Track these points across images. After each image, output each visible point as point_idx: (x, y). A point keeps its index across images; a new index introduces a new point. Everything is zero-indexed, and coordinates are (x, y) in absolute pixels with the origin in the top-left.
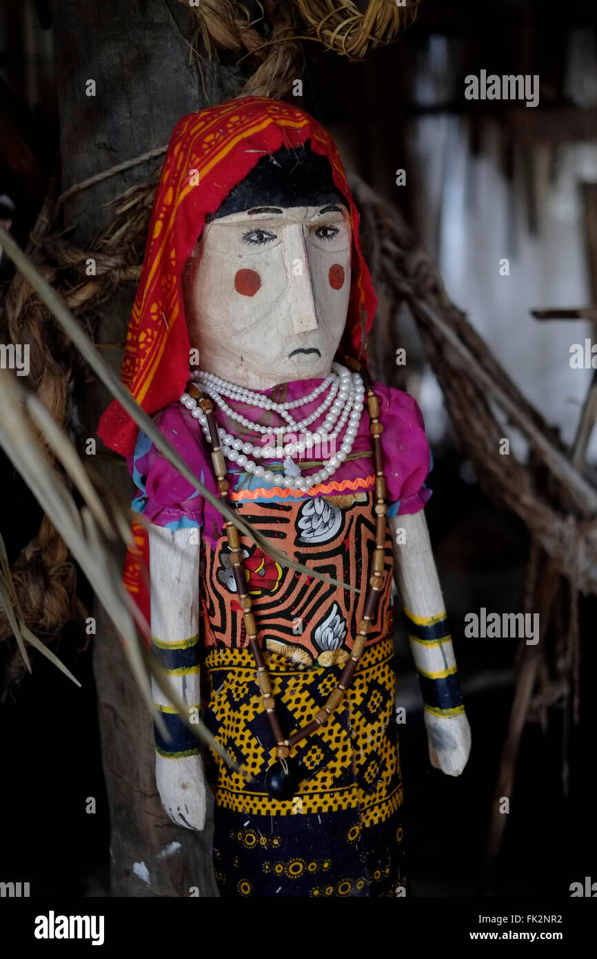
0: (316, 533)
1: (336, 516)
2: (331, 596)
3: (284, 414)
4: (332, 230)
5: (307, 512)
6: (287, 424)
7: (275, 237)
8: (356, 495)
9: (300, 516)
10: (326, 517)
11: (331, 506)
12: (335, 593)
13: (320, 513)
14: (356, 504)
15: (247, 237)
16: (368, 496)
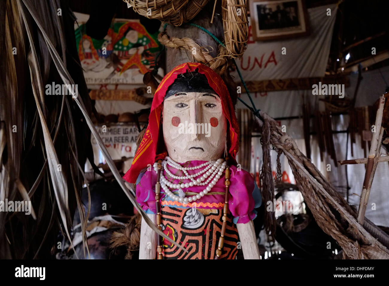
0: (191, 224)
1: (201, 218)
2: (196, 255)
3: (185, 172)
4: (213, 105)
5: (188, 214)
6: (186, 176)
7: (187, 105)
8: (212, 210)
9: (185, 215)
10: (196, 217)
11: (199, 213)
12: (197, 254)
13: (194, 215)
14: (211, 214)
15: (177, 106)
16: (219, 212)
